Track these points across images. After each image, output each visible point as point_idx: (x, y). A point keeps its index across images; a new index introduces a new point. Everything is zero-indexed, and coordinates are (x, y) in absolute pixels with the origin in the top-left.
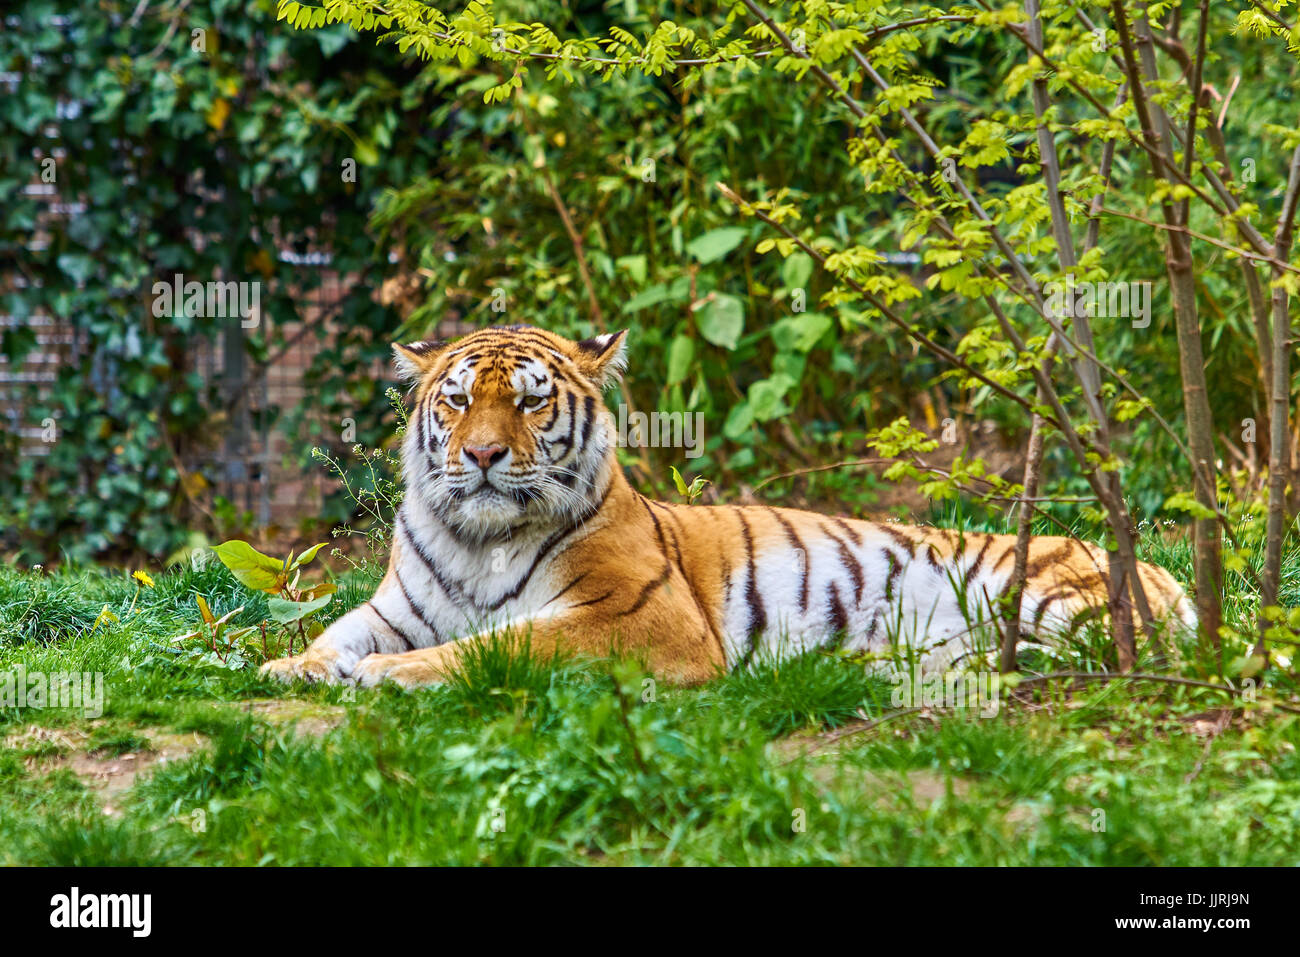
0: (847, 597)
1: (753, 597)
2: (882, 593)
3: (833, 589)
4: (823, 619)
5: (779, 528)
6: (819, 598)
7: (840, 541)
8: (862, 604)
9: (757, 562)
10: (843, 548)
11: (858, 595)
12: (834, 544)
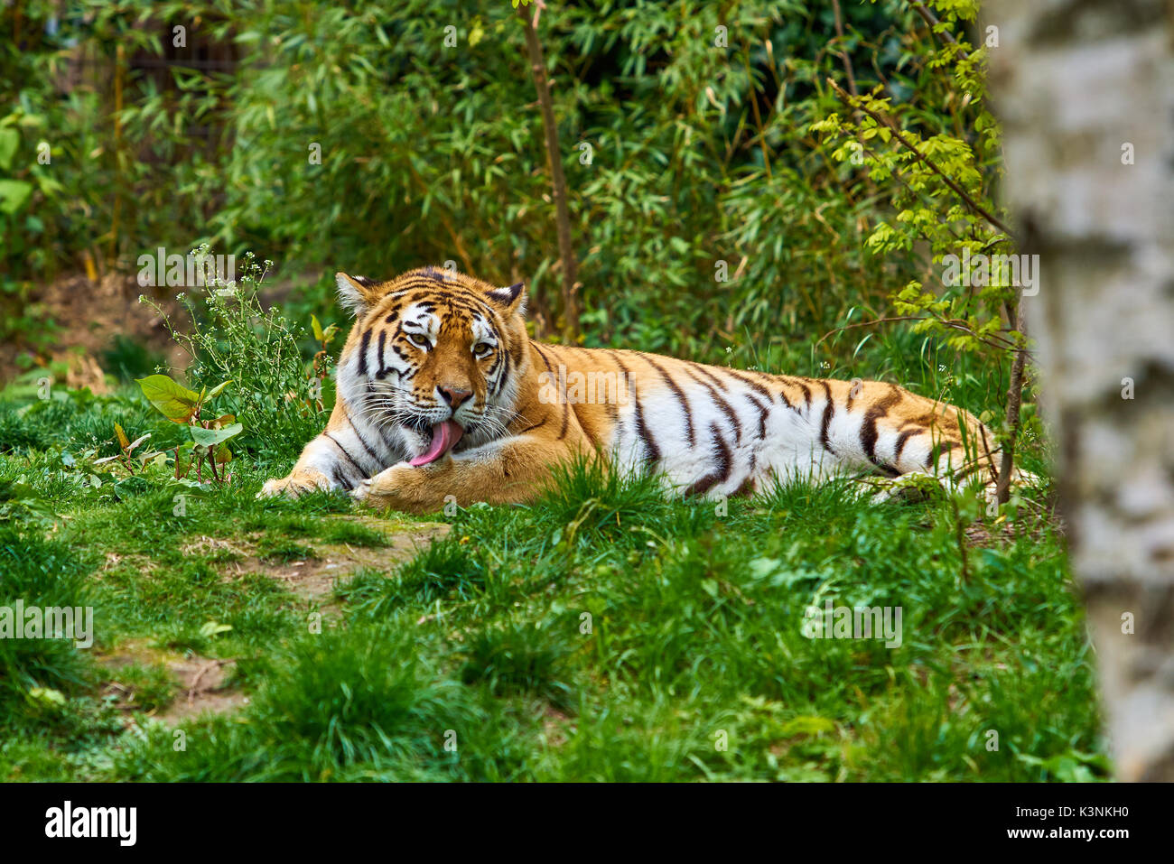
0: (728, 436)
1: (644, 432)
2: (757, 433)
3: (715, 429)
4: (711, 454)
5: (655, 373)
6: (704, 435)
7: (709, 386)
8: (742, 443)
9: (642, 402)
10: (713, 393)
11: (738, 435)
12: (706, 390)
